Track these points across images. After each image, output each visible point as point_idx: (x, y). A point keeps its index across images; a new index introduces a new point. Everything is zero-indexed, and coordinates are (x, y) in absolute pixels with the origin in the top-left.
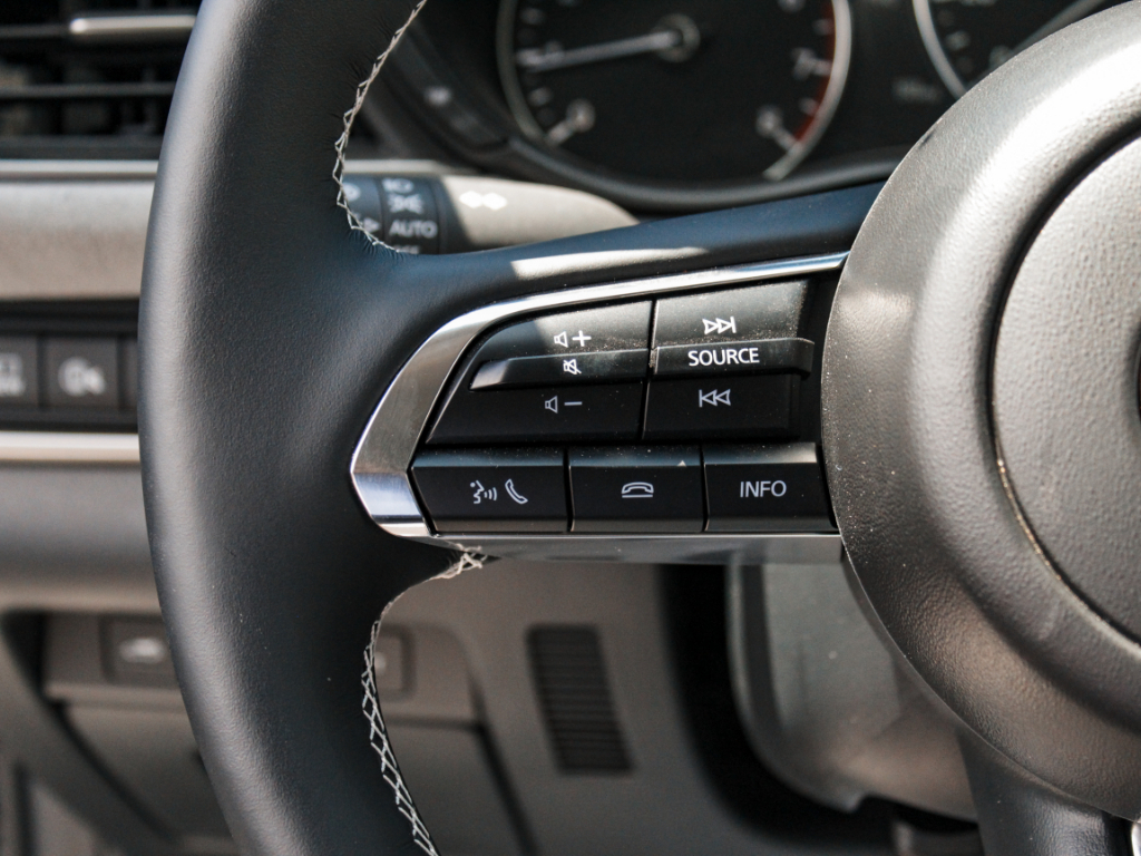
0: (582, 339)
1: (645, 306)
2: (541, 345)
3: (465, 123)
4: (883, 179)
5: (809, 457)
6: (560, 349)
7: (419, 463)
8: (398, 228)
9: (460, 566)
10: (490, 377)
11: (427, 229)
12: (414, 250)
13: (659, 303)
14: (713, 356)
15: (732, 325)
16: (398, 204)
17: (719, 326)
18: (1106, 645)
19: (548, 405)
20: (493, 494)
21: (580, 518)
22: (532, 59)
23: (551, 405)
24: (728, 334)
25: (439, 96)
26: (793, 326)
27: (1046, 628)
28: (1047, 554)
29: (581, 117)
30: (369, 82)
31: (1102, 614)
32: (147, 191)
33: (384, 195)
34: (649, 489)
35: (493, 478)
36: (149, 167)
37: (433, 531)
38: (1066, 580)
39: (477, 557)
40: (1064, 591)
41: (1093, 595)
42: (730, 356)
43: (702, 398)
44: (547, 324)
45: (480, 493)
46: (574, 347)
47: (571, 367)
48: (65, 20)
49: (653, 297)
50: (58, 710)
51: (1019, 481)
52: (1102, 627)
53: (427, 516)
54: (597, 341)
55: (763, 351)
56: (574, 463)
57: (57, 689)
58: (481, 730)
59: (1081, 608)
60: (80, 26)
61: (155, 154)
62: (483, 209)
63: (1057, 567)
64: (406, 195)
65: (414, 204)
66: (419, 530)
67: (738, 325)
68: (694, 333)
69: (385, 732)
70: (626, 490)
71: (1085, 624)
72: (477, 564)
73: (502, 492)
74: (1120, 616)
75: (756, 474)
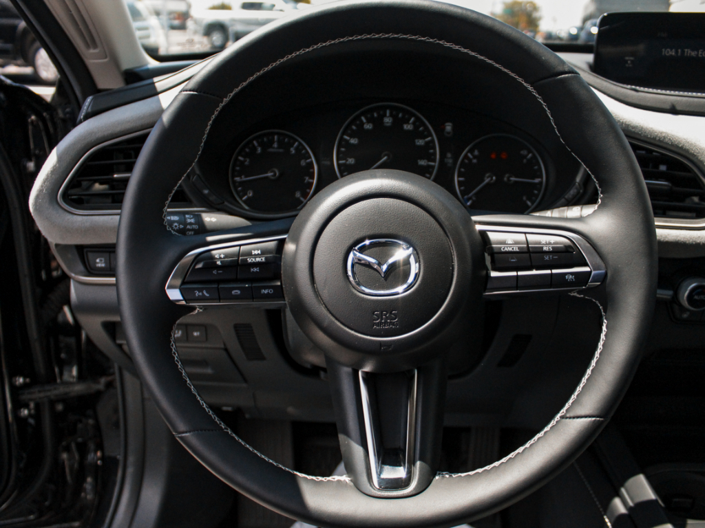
0: (222, 256)
1: (238, 248)
2: (212, 258)
3: (213, 198)
4: (296, 215)
5: (279, 284)
6: (217, 259)
7: (182, 287)
8: (188, 227)
9: (196, 311)
10: (200, 266)
11: (196, 227)
12: (193, 233)
13: (242, 247)
14: (254, 260)
15: (259, 252)
16: (189, 221)
17: (256, 252)
18: (339, 327)
19: (214, 272)
20: (200, 294)
21: (222, 299)
22: (237, 179)
23: (215, 272)
24: (258, 254)
25: (206, 192)
26: (274, 252)
27: (326, 324)
28: (326, 307)
29: (250, 194)
30: (172, 194)
31: (339, 321)
32: (118, 217)
33: (185, 219)
34: (239, 292)
35: (200, 290)
36: (119, 211)
37: (187, 303)
38: (331, 313)
39: (201, 309)
40: (330, 315)
41: (337, 316)
42: (258, 259)
43: (252, 270)
44: (214, 252)
45: (197, 294)
46: (220, 258)
47: (219, 263)
48: (113, 175)
49: (240, 245)
50: (120, 346)
51: (319, 289)
52: (338, 324)
53: (185, 299)
54: (226, 256)
55: (266, 258)
56: (220, 286)
57: (119, 342)
58: (226, 350)
59: (333, 319)
60: (115, 176)
61: (120, 208)
62: (211, 221)
63: (328, 310)
64: (191, 219)
65: (192, 221)
66: (184, 302)
67: (261, 252)
68: (249, 254)
69: (177, 351)
70: (233, 292)
71: (334, 322)
72: (201, 310)
73: (203, 293)
74: (342, 320)
75: (265, 288)
